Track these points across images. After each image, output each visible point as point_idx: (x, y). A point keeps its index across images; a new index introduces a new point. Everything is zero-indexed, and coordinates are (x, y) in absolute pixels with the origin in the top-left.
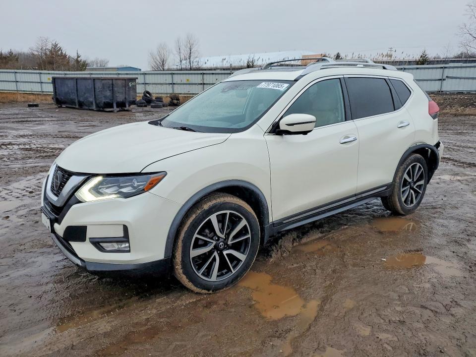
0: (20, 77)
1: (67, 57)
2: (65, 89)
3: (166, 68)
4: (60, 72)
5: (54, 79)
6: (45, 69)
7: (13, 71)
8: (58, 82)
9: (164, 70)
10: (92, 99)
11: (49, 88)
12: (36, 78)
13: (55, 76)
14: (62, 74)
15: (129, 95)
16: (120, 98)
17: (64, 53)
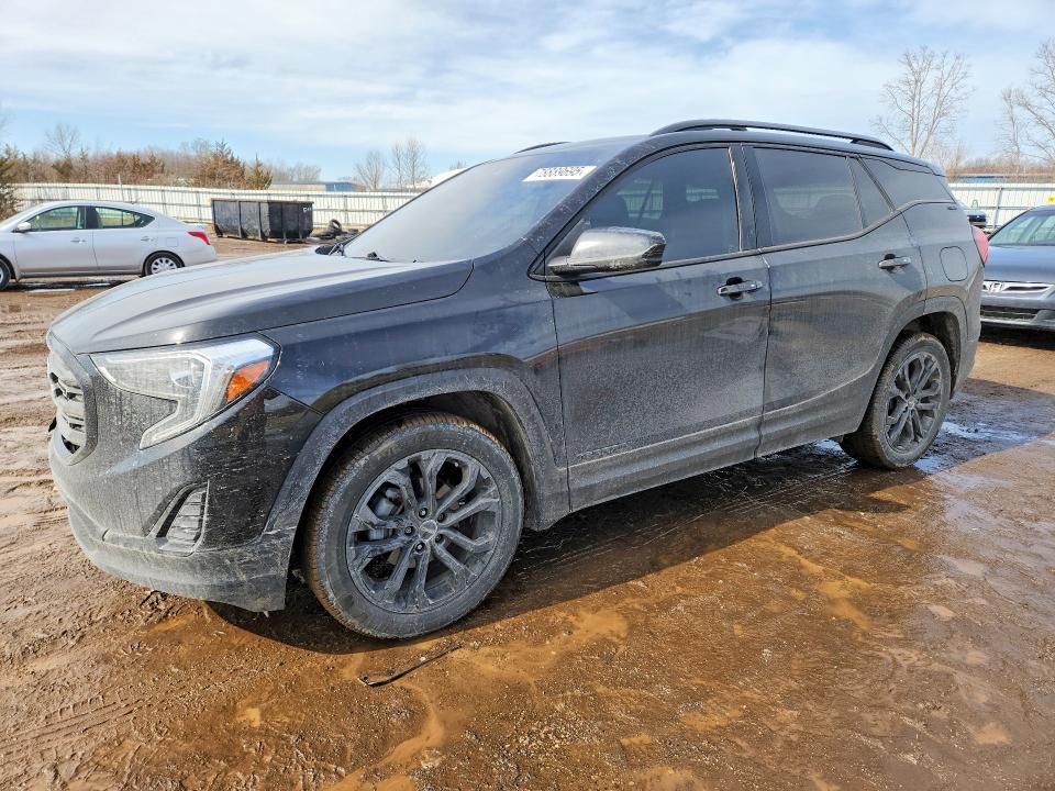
0: (169, 198)
1: (241, 165)
2: (225, 214)
3: (380, 186)
4: (225, 191)
5: (214, 201)
6: (204, 186)
7: (159, 187)
8: (218, 204)
9: (376, 190)
10: (257, 227)
11: (208, 214)
12: (190, 198)
13: (215, 197)
14: (227, 194)
15: (303, 223)
16: (291, 226)
17: (236, 157)
